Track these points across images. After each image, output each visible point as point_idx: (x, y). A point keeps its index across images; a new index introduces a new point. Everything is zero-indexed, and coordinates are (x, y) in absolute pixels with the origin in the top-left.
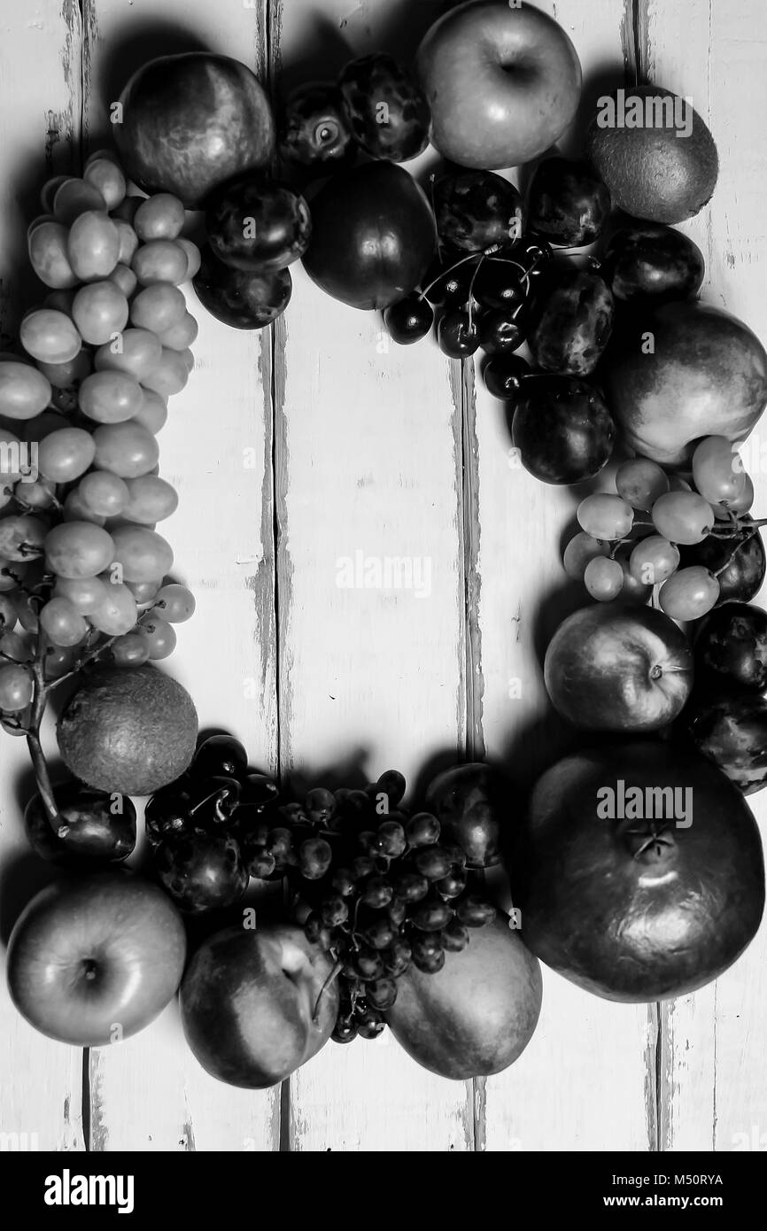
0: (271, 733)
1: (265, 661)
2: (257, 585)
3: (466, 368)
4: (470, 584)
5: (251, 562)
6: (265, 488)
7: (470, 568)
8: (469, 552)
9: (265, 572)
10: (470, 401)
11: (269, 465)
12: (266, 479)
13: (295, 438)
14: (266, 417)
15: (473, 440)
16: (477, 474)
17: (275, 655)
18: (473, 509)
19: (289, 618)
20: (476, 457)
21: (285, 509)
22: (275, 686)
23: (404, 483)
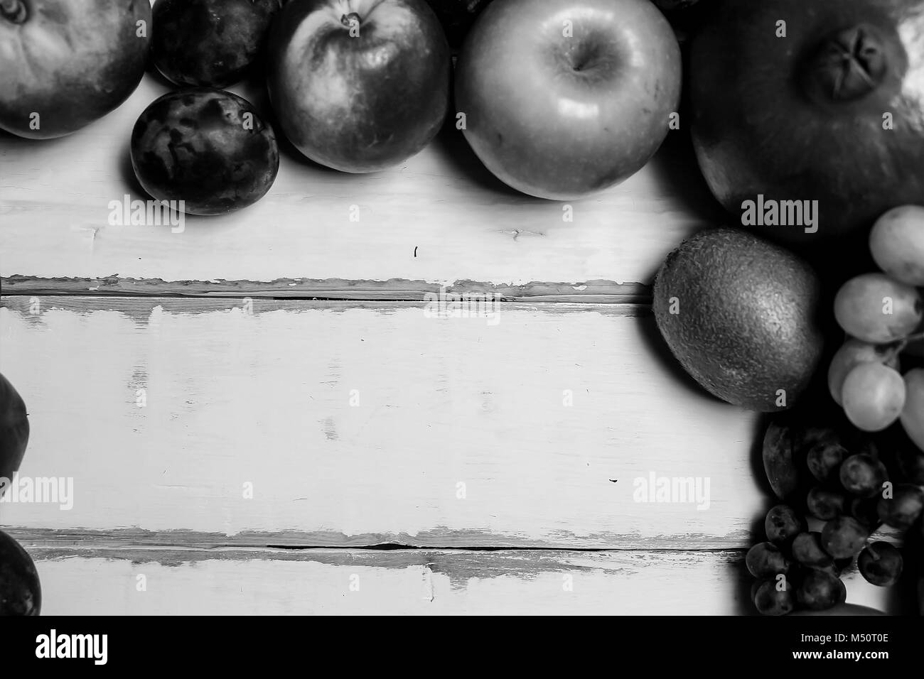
0: (655, 561)
1: (562, 566)
2: (460, 575)
3: (183, 291)
5: (432, 582)
6: (335, 562)
9: (445, 563)
10: (226, 288)
11: (305, 555)
12: (323, 559)
13: (270, 522)
14: (241, 558)
15: (279, 285)
16: (323, 281)
17: (553, 552)
18: (368, 288)
19: (506, 535)
20: (302, 282)
21: (362, 537)
22: (594, 554)
23: (334, 379)
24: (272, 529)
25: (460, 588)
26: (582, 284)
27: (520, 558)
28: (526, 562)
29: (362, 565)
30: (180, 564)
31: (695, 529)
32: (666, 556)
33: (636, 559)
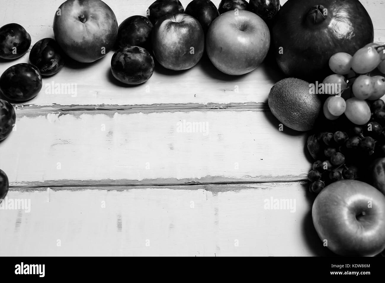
0: (277, 185)
1: (248, 187)
2: (215, 191)
3: (124, 108)
4: (213, 107)
5: (206, 194)
7: (205, 107)
8: (198, 107)
9: (210, 188)
10: (138, 107)
11: (164, 187)
13: (152, 175)
15: (154, 106)
16: (168, 104)
17: (245, 184)
18: (181, 106)
19: (229, 177)
20: (161, 105)
22: (258, 184)
23: (172, 132)
25: (215, 195)
26: (246, 103)
28: (236, 187)
29: (183, 189)
30: (123, 191)
31: (289, 173)
33: (271, 184)
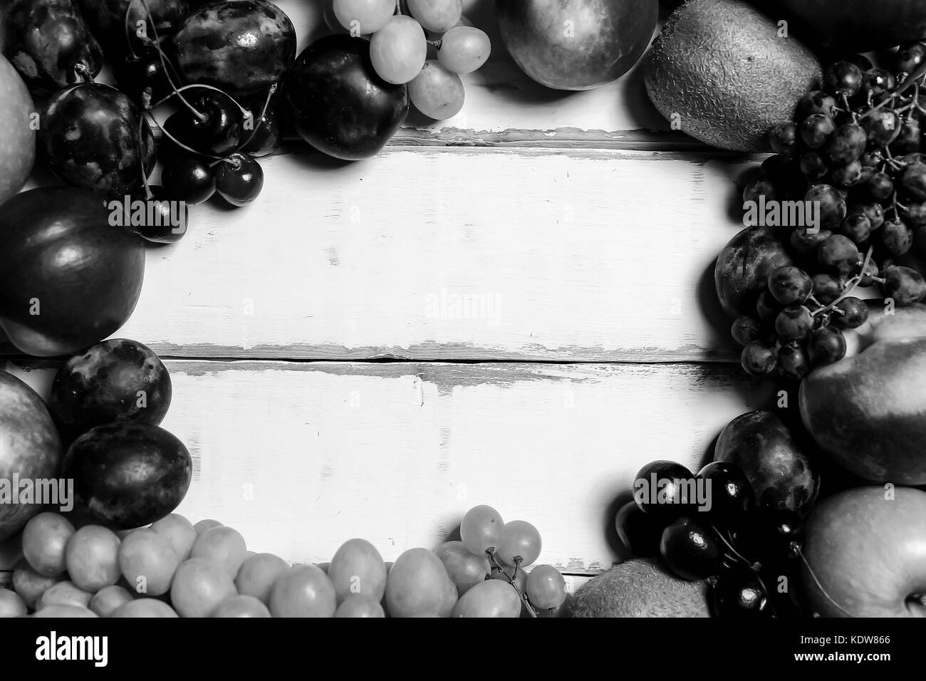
0: (616, 372)
1: (535, 376)
2: (446, 383)
4: (456, 140)
5: (422, 389)
6: (338, 372)
7: (435, 140)
8: (415, 140)
9: (433, 373)
11: (312, 366)
12: (327, 370)
13: (282, 336)
14: (257, 368)
17: (527, 364)
19: (486, 348)
21: (361, 349)
22: (563, 366)
23: (337, 213)
24: (283, 342)
25: (446, 394)
26: (552, 131)
27: (499, 369)
28: (503, 372)
29: (361, 374)
30: (203, 374)
31: (650, 343)
32: (625, 367)
33: (598, 370)
